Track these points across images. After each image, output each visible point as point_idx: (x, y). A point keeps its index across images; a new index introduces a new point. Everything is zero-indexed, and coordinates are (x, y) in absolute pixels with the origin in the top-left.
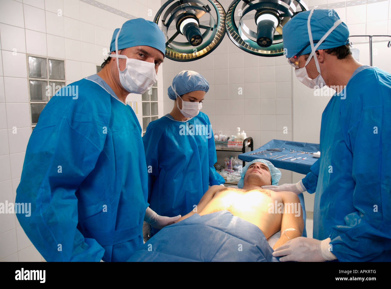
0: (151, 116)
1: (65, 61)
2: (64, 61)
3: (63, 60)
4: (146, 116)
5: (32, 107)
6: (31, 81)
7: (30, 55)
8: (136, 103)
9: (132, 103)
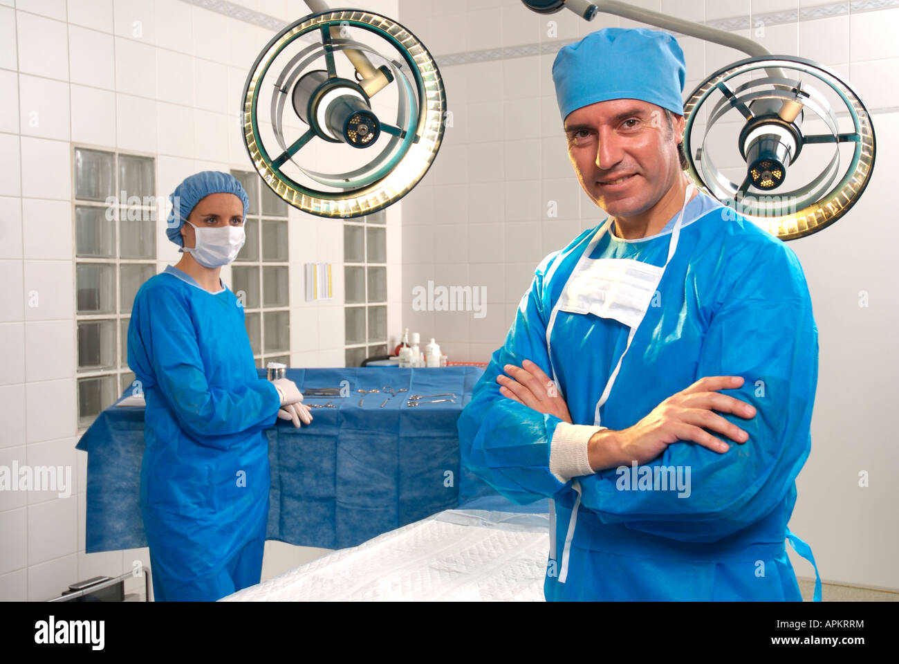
0: (367, 305)
1: (156, 161)
2: (153, 159)
3: (151, 156)
4: (353, 303)
5: (78, 271)
6: (78, 209)
7: (80, 146)
8: (327, 267)
9: (318, 267)
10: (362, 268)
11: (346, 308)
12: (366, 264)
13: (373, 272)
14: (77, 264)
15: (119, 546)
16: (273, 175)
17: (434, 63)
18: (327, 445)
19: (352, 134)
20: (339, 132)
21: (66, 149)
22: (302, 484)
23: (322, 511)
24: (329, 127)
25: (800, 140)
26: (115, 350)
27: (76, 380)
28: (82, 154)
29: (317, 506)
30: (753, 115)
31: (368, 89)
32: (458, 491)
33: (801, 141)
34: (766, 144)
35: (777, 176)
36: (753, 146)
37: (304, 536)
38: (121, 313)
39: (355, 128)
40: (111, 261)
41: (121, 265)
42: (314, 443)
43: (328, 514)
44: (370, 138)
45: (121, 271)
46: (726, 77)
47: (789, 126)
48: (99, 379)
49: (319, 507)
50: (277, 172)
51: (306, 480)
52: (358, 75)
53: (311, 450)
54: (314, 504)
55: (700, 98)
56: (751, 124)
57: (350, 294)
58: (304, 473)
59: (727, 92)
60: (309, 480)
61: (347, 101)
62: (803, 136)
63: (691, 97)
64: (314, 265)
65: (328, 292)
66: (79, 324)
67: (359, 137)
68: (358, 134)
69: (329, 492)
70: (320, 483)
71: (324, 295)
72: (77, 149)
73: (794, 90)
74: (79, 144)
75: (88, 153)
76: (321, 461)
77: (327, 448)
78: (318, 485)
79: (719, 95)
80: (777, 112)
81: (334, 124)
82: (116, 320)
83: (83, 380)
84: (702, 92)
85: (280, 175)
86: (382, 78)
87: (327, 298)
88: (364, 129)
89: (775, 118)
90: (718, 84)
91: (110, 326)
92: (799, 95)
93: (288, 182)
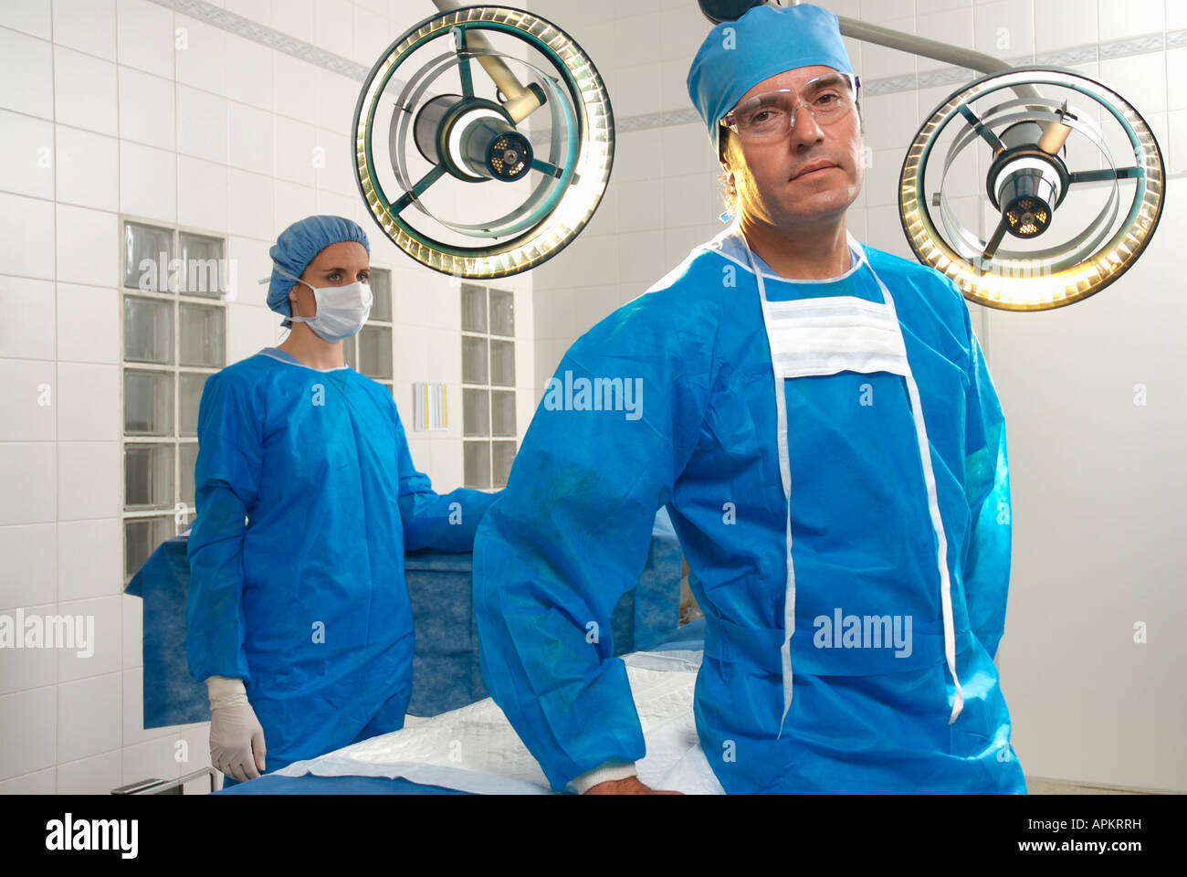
0: (491, 439)
1: (226, 241)
2: (223, 239)
3: (219, 236)
4: (474, 436)
5: (126, 379)
6: (128, 300)
7: (130, 219)
8: (441, 389)
9: (430, 388)
10: (485, 392)
11: (465, 442)
12: (489, 387)
13: (499, 397)
14: (126, 370)
15: (186, 718)
16: (392, 222)
17: (599, 78)
18: (458, 584)
19: (498, 164)
20: (479, 163)
21: (113, 224)
22: (426, 636)
23: (453, 670)
24: (466, 160)
25: (1065, 177)
26: (172, 484)
27: (122, 521)
28: (133, 229)
29: (447, 664)
30: (1005, 147)
31: (515, 112)
32: (633, 642)
33: (1068, 179)
34: (1025, 180)
35: (1041, 219)
36: (1006, 185)
37: (429, 704)
38: (180, 436)
39: (500, 154)
40: (168, 368)
41: (181, 374)
42: (441, 582)
43: (462, 673)
44: (520, 169)
45: (181, 382)
46: (970, 97)
47: (1052, 159)
48: (151, 520)
49: (450, 665)
50: (397, 219)
51: (431, 631)
52: (501, 95)
53: (438, 590)
54: (442, 661)
55: (937, 125)
56: (1003, 158)
57: (470, 424)
58: (429, 621)
59: (971, 118)
60: (435, 631)
61: (488, 124)
62: (1070, 173)
63: (926, 124)
64: (426, 386)
65: (442, 421)
66: (127, 448)
67: (507, 166)
68: (504, 163)
69: (464, 644)
70: (451, 633)
71: (437, 424)
72: (127, 223)
73: (1058, 112)
74: (130, 216)
75: (139, 228)
76: (451, 605)
77: (459, 588)
78: (448, 637)
79: (961, 121)
80: (1036, 143)
81: (472, 154)
82: (173, 444)
83: (131, 521)
84: (939, 118)
85: (401, 223)
86: (532, 99)
87: (441, 429)
88: (512, 156)
89: (1033, 150)
90: (960, 107)
91: (166, 453)
92: (1065, 117)
93: (411, 232)
